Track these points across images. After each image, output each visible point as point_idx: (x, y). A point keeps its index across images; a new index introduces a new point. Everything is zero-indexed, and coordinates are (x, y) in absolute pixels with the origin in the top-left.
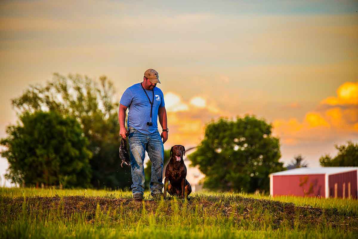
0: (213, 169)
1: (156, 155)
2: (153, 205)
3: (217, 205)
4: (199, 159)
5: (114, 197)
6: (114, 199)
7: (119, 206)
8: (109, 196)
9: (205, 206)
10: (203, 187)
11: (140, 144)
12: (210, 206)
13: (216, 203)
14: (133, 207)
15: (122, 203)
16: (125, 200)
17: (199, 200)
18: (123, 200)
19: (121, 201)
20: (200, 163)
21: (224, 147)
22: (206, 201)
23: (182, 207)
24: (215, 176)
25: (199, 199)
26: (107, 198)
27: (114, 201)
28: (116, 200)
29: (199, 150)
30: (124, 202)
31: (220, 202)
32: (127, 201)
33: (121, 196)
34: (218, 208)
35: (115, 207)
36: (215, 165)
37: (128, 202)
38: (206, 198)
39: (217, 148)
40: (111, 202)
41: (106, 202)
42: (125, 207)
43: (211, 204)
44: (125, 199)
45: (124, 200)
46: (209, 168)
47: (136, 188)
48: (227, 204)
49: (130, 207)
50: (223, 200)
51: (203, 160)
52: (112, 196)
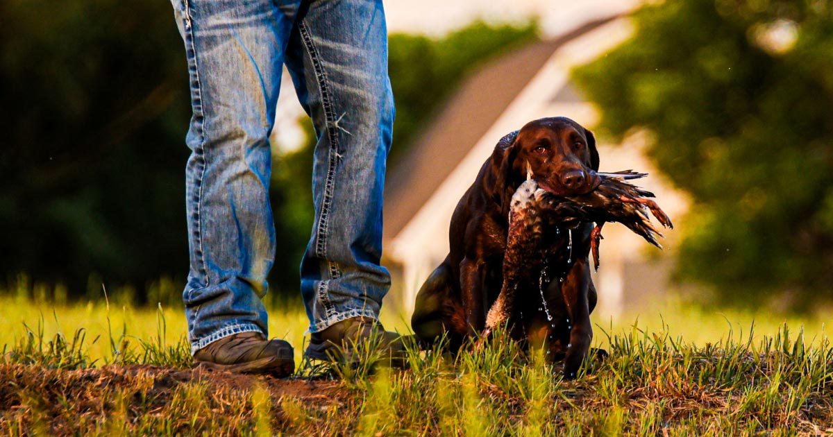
0: (742, 160)
1: (346, 72)
2: (331, 409)
3: (753, 409)
4: (648, 91)
5: (75, 356)
6: (78, 372)
7: (108, 416)
8: (46, 349)
9: (677, 417)
10: (676, 280)
11: (261, 16)
12: (705, 415)
13: (750, 394)
14: (197, 424)
15: (123, 394)
16: (144, 380)
17: (635, 374)
18: (134, 374)
19: (121, 381)
20: (655, 120)
21: (813, 14)
22: (679, 383)
23: (525, 424)
24: (755, 203)
25: (639, 373)
26: (27, 361)
27: (75, 384)
28: (91, 378)
29: (644, 35)
30: (139, 386)
31: (774, 387)
32: (162, 383)
33: (125, 345)
34: (757, 429)
35: (83, 421)
36: (752, 133)
37: (165, 391)
38: (679, 361)
39: (768, 18)
40: (58, 385)
41: (23, 386)
42: (148, 425)
43: (713, 405)
44: (144, 366)
45: (140, 374)
46: (717, 153)
47: (227, 301)
48: (821, 402)
49: (180, 423)
50: (795, 379)
51: (672, 101)
52: (60, 349)
